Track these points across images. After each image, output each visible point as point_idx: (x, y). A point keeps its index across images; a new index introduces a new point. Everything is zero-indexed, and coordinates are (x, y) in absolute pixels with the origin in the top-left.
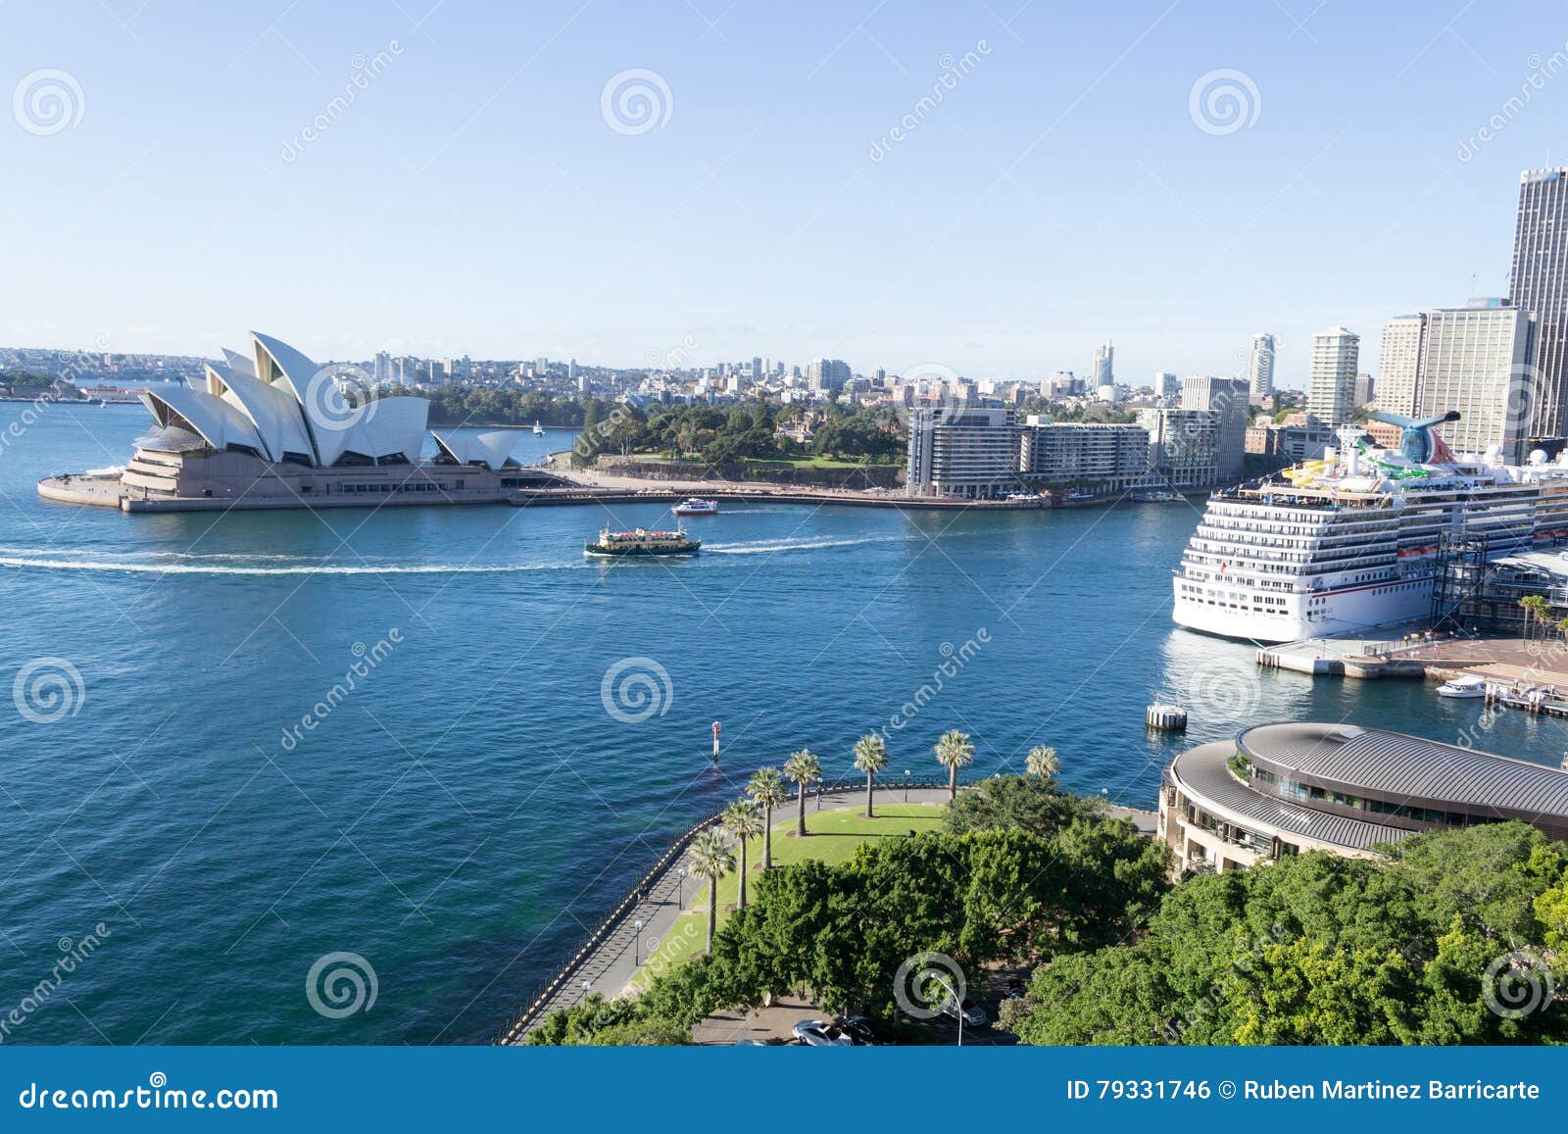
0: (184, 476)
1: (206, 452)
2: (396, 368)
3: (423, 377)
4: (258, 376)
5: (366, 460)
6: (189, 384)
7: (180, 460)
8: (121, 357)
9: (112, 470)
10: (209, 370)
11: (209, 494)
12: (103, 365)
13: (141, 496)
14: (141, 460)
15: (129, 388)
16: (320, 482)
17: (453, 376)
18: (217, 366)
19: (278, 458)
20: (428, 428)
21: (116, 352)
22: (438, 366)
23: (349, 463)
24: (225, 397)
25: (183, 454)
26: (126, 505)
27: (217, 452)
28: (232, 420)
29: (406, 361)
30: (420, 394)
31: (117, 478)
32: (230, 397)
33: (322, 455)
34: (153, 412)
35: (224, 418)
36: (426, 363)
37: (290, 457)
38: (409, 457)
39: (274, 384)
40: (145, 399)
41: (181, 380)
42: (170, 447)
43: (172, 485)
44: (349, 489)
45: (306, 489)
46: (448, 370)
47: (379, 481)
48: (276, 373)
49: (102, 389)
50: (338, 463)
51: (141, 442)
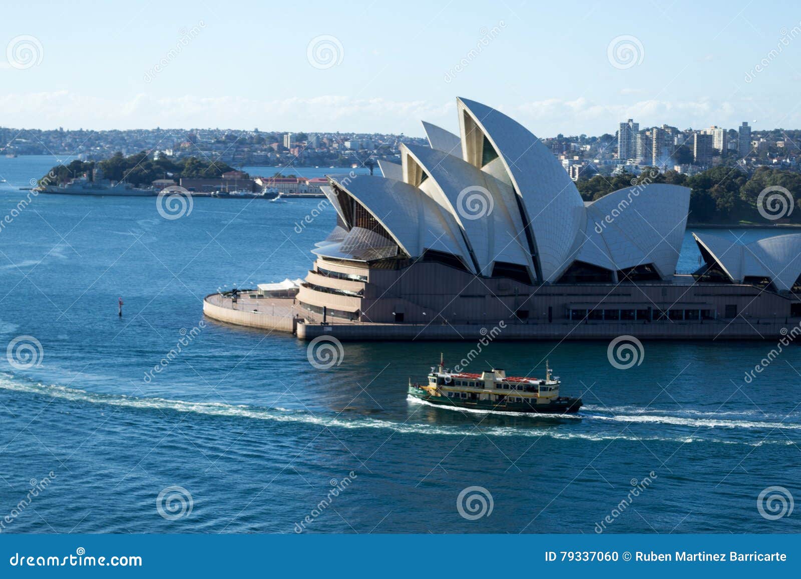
0: (369, 294)
1: (399, 262)
2: (647, 142)
3: (683, 155)
4: (466, 158)
5: (599, 275)
6: (381, 170)
7: (366, 272)
8: (302, 137)
9: (287, 285)
10: (406, 151)
11: (399, 318)
12: (282, 148)
13: (319, 318)
14: (321, 272)
15: (309, 177)
16: (541, 305)
17: (726, 153)
18: (414, 145)
19: (486, 269)
20: (690, 228)
21: (297, 131)
22: (705, 140)
23: (581, 279)
24: (423, 187)
25: (371, 264)
26: (300, 331)
27: (411, 260)
28: (432, 219)
29: (661, 133)
30: (679, 180)
31: (290, 294)
32: (430, 187)
33: (544, 266)
34: (337, 209)
35: (421, 216)
36: (688, 135)
37: (502, 270)
38: (663, 269)
39: (486, 169)
40: (329, 192)
41: (371, 165)
42: (356, 255)
43: (354, 305)
44: (578, 315)
45: (523, 314)
46: (718, 144)
47: (619, 304)
48: (488, 154)
49: (280, 179)
50: (565, 278)
51: (322, 247)
